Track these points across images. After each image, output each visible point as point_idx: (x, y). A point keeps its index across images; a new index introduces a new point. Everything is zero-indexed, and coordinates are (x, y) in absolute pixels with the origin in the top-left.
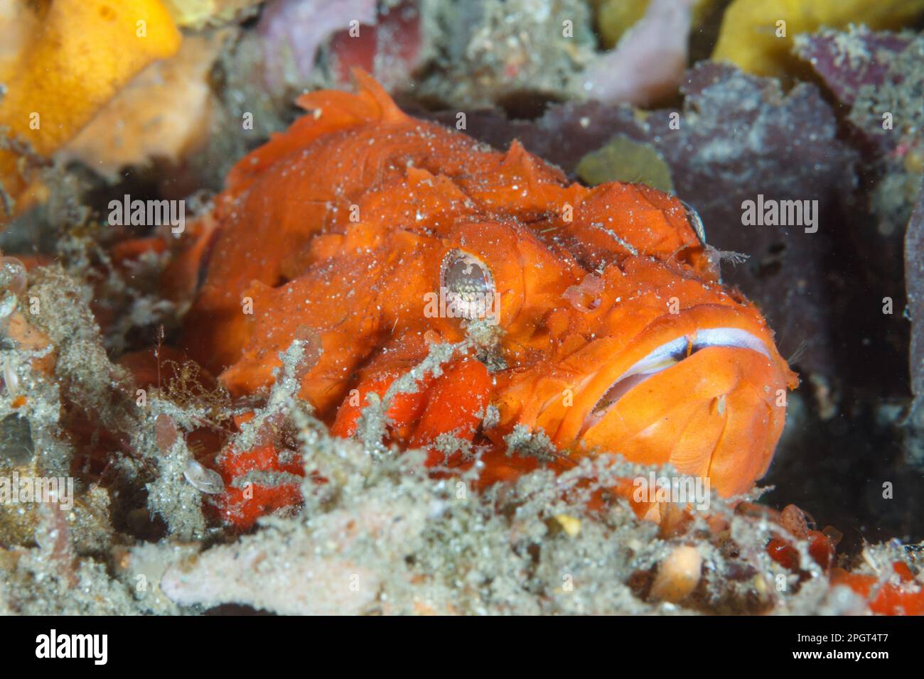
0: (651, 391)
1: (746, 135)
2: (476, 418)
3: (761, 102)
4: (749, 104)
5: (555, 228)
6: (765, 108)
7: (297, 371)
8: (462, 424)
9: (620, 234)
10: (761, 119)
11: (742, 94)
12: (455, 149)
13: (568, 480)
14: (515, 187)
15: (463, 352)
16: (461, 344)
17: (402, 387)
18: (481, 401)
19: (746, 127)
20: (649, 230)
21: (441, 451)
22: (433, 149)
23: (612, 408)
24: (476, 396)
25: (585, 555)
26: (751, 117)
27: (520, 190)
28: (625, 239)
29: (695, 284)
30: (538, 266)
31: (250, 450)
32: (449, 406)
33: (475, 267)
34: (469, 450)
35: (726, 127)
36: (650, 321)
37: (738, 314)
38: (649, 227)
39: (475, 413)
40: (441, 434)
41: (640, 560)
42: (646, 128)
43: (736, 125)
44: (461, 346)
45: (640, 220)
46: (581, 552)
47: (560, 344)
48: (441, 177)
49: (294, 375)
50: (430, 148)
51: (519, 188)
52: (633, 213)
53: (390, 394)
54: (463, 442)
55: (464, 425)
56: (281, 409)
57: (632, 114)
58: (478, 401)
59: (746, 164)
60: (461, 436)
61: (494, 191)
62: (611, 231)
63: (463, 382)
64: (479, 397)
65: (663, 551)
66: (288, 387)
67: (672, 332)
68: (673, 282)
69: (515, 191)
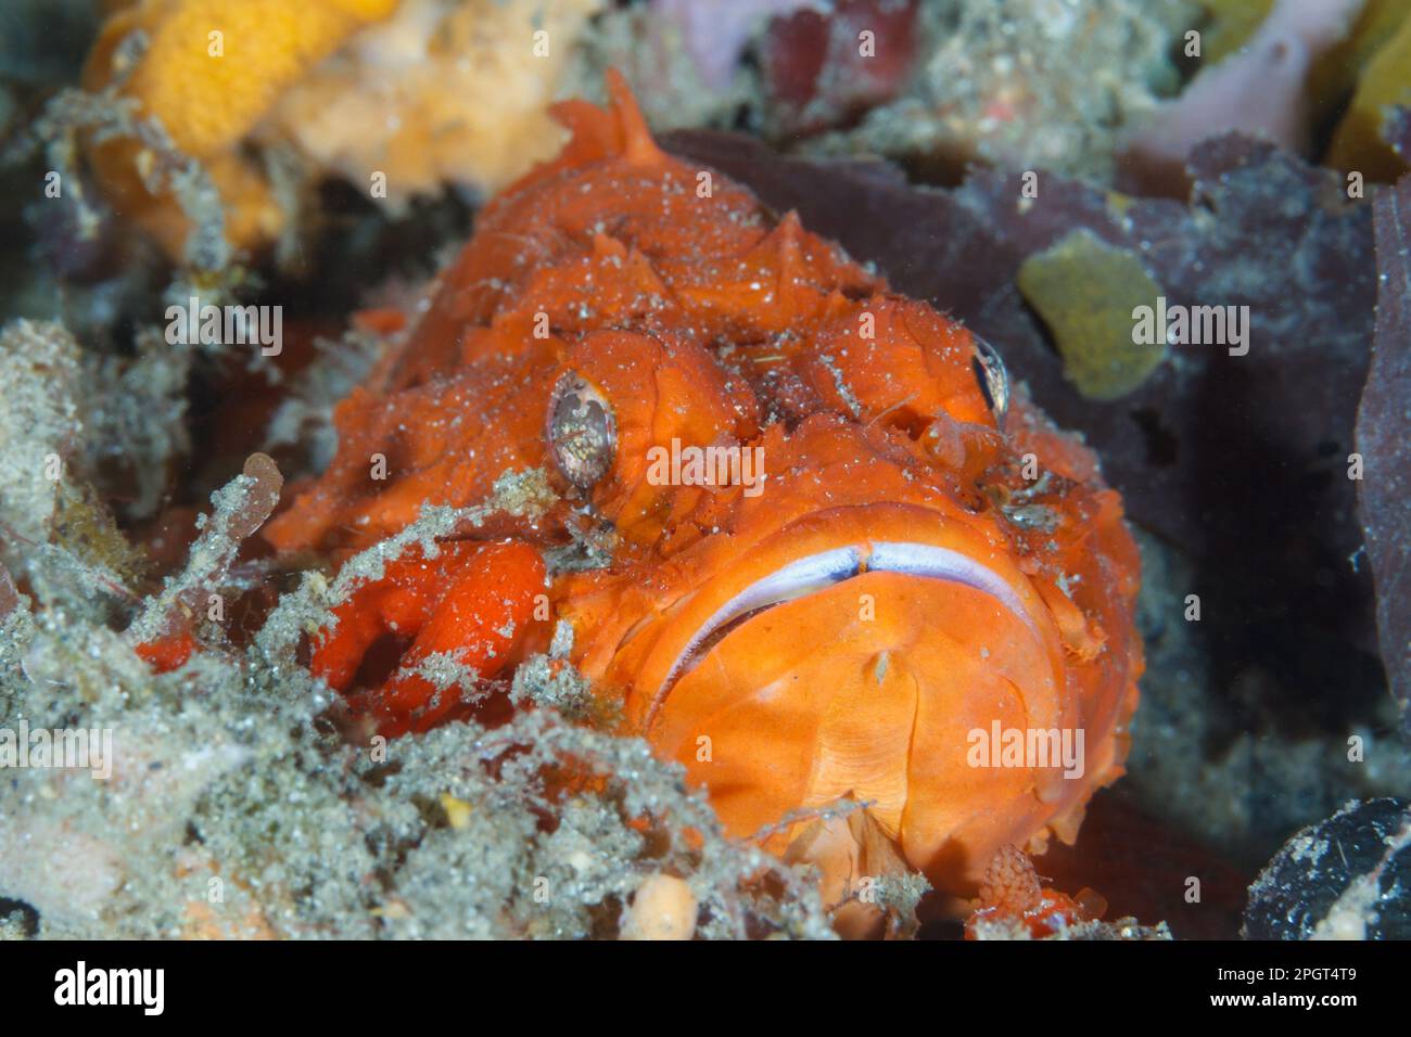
0: (769, 629)
1: (1288, 257)
2: (502, 638)
3: (1312, 206)
4: (1293, 207)
5: (779, 358)
6: (1318, 217)
7: (232, 525)
8: (472, 642)
9: (846, 379)
10: (1312, 234)
11: (1284, 189)
12: (701, 216)
13: (493, 744)
14: (756, 286)
15: (475, 523)
16: (472, 509)
17: (361, 568)
18: (509, 609)
19: (1288, 244)
20: (889, 376)
21: (429, 680)
22: (667, 212)
23: (715, 649)
24: (502, 601)
25: (458, 864)
26: (1296, 227)
27: (763, 291)
28: (850, 386)
29: (891, 468)
30: (680, 411)
31: (153, 641)
32: (455, 611)
33: (594, 405)
34: (474, 684)
35: (1257, 239)
36: (795, 516)
37: (942, 525)
38: (891, 371)
39: (499, 628)
40: (434, 653)
41: (581, 886)
42: (1127, 224)
43: (1273, 238)
44: (471, 512)
45: (883, 360)
46: (453, 858)
47: (668, 537)
48: (635, 254)
49: (226, 530)
50: (663, 208)
51: (762, 288)
52: (876, 347)
53: (344, 578)
54: (464, 672)
55: (475, 643)
56: (201, 581)
57: (1102, 199)
58: (505, 608)
59: (1287, 304)
60: (465, 661)
61: (719, 287)
62: (839, 370)
63: (487, 575)
64: (508, 602)
65: (623, 877)
66: (213, 548)
67: (820, 539)
68: (857, 461)
69: (753, 291)
